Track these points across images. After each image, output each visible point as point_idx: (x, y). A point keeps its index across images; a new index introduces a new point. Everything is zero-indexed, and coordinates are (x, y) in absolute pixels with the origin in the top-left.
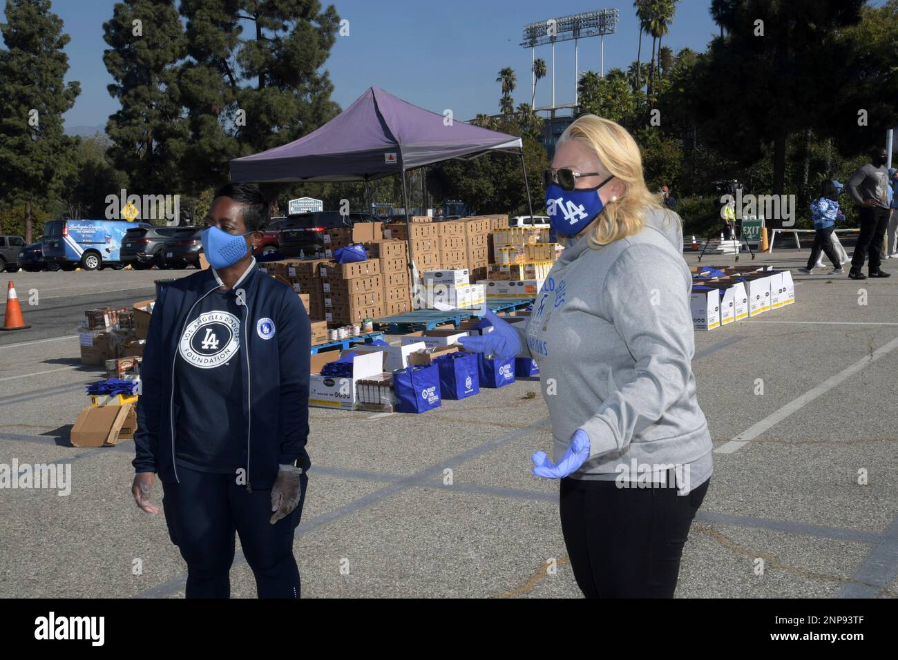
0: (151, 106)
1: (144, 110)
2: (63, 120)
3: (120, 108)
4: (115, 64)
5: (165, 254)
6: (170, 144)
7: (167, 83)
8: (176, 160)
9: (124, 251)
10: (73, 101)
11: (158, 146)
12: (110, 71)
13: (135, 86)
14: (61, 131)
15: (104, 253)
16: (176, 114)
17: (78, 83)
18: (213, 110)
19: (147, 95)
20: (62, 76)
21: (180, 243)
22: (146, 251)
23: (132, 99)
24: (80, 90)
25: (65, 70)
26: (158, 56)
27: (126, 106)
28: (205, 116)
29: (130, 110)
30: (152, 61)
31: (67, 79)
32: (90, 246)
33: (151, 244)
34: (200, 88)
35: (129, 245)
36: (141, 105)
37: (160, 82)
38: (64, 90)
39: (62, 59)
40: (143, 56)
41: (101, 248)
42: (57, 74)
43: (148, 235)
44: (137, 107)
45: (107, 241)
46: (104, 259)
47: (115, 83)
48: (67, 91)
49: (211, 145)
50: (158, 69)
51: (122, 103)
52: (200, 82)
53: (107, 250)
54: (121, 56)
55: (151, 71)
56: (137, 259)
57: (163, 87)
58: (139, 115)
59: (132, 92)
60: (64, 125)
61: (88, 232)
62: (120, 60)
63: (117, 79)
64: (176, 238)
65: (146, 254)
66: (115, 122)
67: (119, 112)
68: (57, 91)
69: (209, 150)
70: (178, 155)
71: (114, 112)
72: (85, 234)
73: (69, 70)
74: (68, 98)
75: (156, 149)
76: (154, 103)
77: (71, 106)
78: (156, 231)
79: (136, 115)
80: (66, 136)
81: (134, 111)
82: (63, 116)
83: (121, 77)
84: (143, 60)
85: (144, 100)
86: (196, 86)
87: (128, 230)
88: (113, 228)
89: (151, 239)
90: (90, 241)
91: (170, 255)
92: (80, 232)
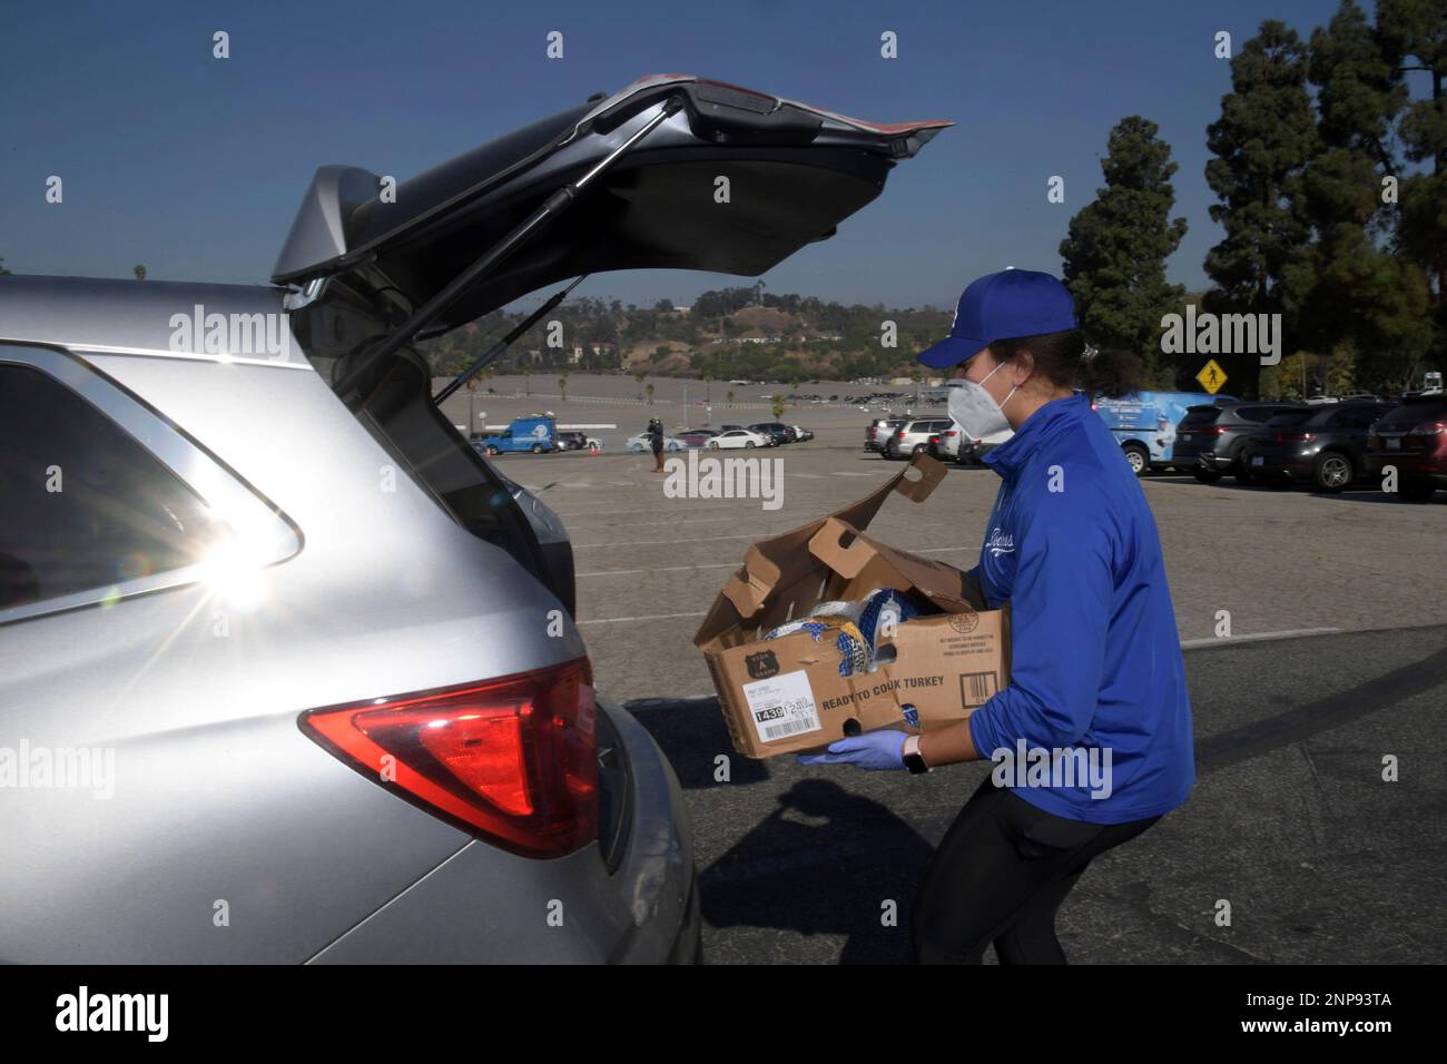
0: (1265, 230)
1: (1257, 237)
2: (1165, 267)
3: (1224, 235)
4: (1220, 176)
5: (1250, 458)
6: (1286, 273)
7: (1290, 196)
8: (1294, 298)
9: (1179, 447)
10: (1178, 242)
11: (1275, 286)
12: (1214, 187)
13: (1246, 204)
14: (1162, 280)
15: (1154, 448)
16: (1303, 238)
17: (1184, 220)
18: (1356, 215)
19: (1261, 215)
20: (1166, 214)
21: (1280, 439)
22: (1216, 450)
23: (1241, 221)
24: (1187, 228)
25: (1170, 204)
26: (1278, 157)
27: (1232, 231)
28: (1344, 226)
29: (1237, 237)
30: (1270, 166)
31: (1173, 215)
32: (1131, 435)
33: (1225, 437)
34: (1337, 182)
35: (1188, 438)
36: (1252, 230)
37: (1281, 195)
38: (1167, 230)
39: (1168, 192)
40: (1257, 160)
41: (1150, 439)
42: (1161, 211)
43: (1222, 420)
44: (1246, 232)
45: (1160, 426)
46: (1153, 458)
47: (1219, 202)
48: (1171, 230)
49: (1351, 270)
50: (1279, 177)
51: (1226, 228)
52: (1335, 174)
53: (1160, 443)
54: (1228, 165)
55: (1269, 181)
56: (1199, 465)
57: (1283, 203)
58: (1249, 242)
59: (1241, 212)
60: (1165, 272)
61: (1128, 411)
62: (1226, 170)
63: (1222, 197)
64: (1272, 426)
65: (1215, 457)
66: (1216, 255)
67: (1224, 242)
68: (1160, 229)
69: (1347, 277)
70: (1298, 291)
71: (1217, 243)
72: (1124, 414)
73: (1174, 205)
74: (1171, 239)
75: (1272, 291)
76: (1270, 225)
77: (1175, 249)
78: (1238, 413)
79: (1244, 243)
80: (1167, 285)
81: (1244, 238)
82: (1166, 261)
83: (1228, 193)
84: (1259, 166)
85: (1256, 222)
86: (1329, 180)
87: (1190, 409)
88: (1171, 404)
89: (1227, 427)
90: (1132, 427)
91: (1258, 462)
92: (1116, 410)
